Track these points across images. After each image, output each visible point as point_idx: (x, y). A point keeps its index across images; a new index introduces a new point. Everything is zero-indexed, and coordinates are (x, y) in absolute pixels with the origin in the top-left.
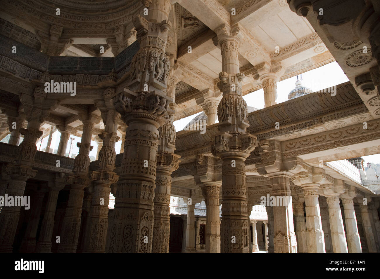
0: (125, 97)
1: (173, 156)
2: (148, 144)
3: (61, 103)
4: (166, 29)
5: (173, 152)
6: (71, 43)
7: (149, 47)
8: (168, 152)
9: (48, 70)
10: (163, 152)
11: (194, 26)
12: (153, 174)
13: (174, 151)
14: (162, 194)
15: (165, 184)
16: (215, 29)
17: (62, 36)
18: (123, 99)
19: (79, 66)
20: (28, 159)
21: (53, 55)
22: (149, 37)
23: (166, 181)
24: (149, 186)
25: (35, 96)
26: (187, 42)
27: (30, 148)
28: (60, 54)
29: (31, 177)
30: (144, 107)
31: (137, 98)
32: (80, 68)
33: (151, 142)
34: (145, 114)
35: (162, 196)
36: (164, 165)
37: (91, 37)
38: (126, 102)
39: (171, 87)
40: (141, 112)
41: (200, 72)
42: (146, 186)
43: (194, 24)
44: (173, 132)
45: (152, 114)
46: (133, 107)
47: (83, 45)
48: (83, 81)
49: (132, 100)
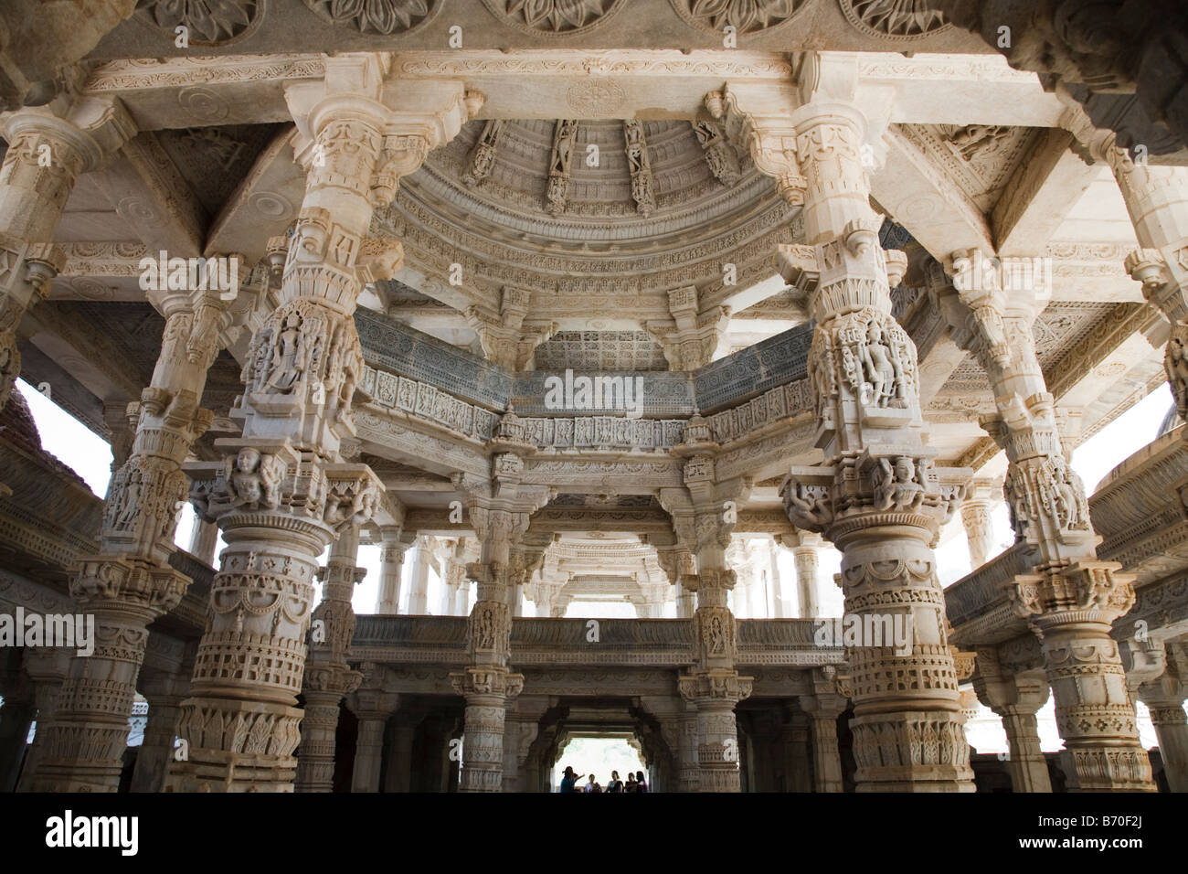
0: (804, 489)
1: (1086, 571)
2: (900, 601)
3: (755, 481)
4: (861, 246)
5: (1094, 553)
6: (726, 314)
7: (833, 318)
8: (1068, 560)
9: (696, 410)
10: (1051, 563)
11: (993, 140)
12: (938, 685)
13: (1097, 549)
14: (1091, 706)
15: (1095, 670)
16: (1059, 120)
17: (700, 307)
18: (799, 495)
19: (763, 370)
20: (721, 651)
21: (698, 366)
22: (826, 288)
23: (1094, 658)
24: (934, 725)
25: (688, 486)
26: (1005, 187)
27: (716, 623)
28: (711, 355)
29: (742, 698)
30: (859, 497)
31: (836, 481)
32: (769, 374)
33: (909, 591)
34: (868, 518)
35: (1096, 712)
36: (1068, 605)
37: (767, 277)
38: (810, 499)
39: (1014, 343)
40: (856, 516)
41: (1106, 245)
42: (923, 725)
43: (992, 137)
44: (1067, 487)
45: (887, 511)
46: (833, 507)
47: (762, 304)
48: (786, 405)
49: (824, 488)
